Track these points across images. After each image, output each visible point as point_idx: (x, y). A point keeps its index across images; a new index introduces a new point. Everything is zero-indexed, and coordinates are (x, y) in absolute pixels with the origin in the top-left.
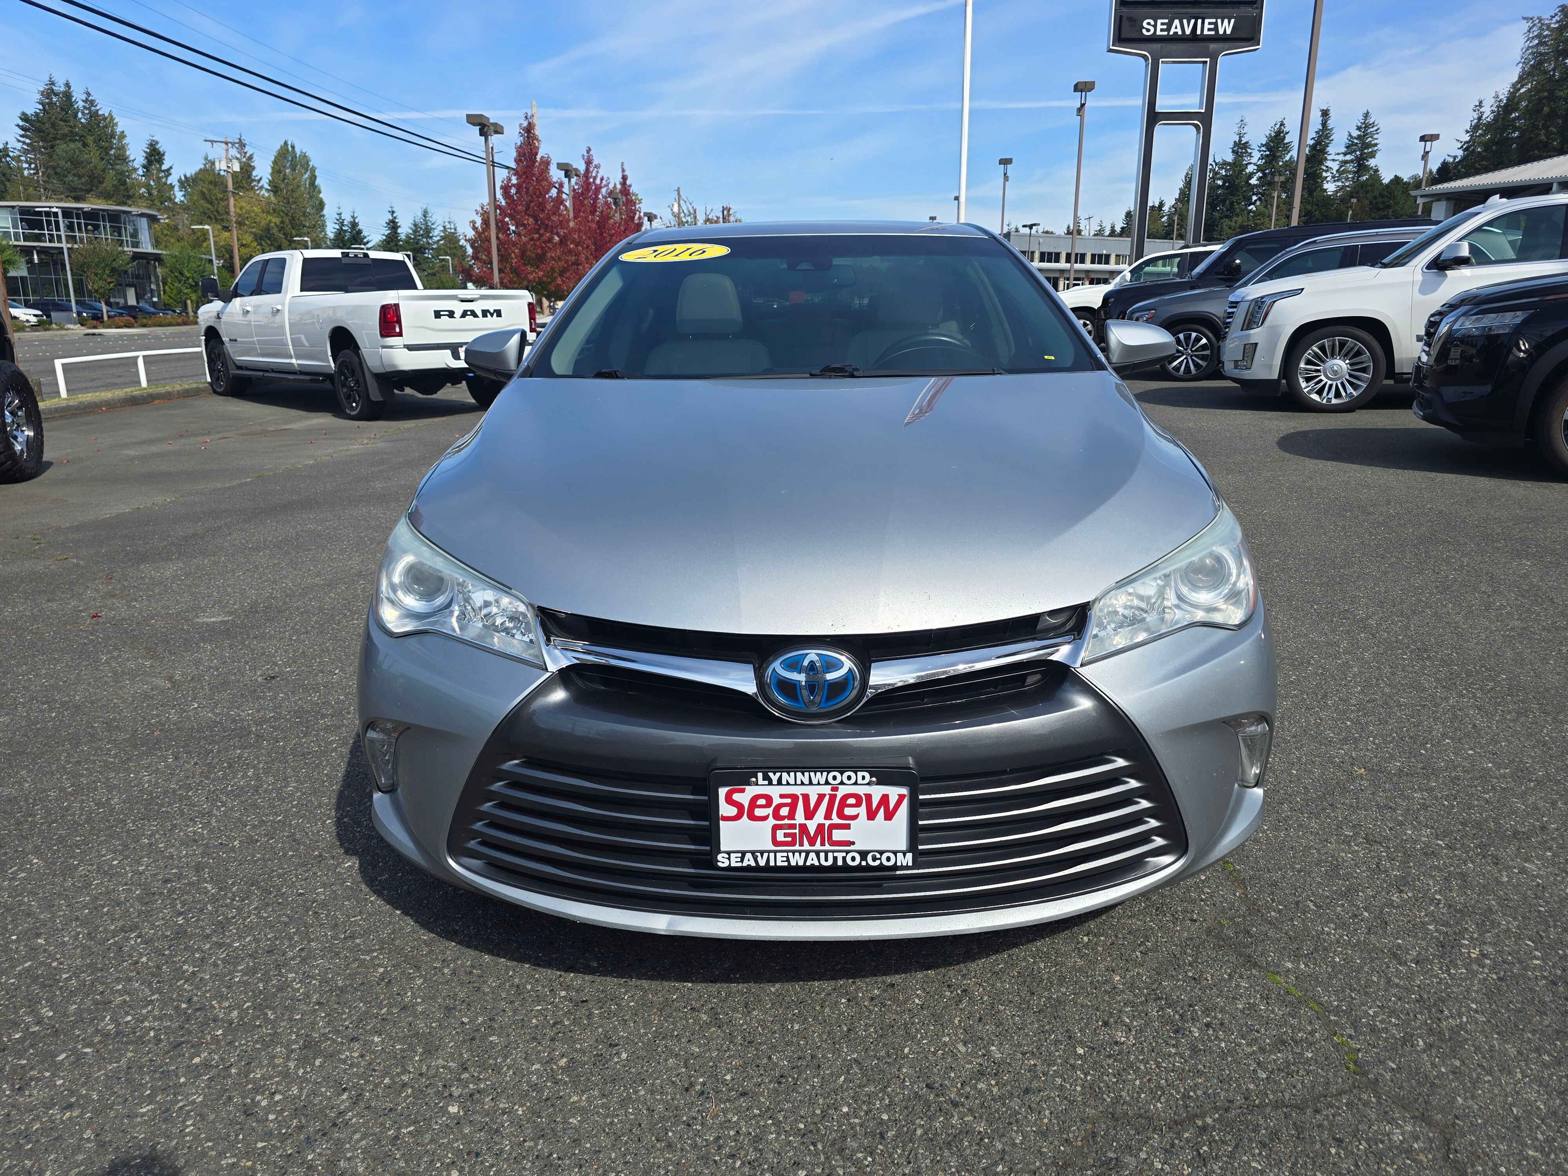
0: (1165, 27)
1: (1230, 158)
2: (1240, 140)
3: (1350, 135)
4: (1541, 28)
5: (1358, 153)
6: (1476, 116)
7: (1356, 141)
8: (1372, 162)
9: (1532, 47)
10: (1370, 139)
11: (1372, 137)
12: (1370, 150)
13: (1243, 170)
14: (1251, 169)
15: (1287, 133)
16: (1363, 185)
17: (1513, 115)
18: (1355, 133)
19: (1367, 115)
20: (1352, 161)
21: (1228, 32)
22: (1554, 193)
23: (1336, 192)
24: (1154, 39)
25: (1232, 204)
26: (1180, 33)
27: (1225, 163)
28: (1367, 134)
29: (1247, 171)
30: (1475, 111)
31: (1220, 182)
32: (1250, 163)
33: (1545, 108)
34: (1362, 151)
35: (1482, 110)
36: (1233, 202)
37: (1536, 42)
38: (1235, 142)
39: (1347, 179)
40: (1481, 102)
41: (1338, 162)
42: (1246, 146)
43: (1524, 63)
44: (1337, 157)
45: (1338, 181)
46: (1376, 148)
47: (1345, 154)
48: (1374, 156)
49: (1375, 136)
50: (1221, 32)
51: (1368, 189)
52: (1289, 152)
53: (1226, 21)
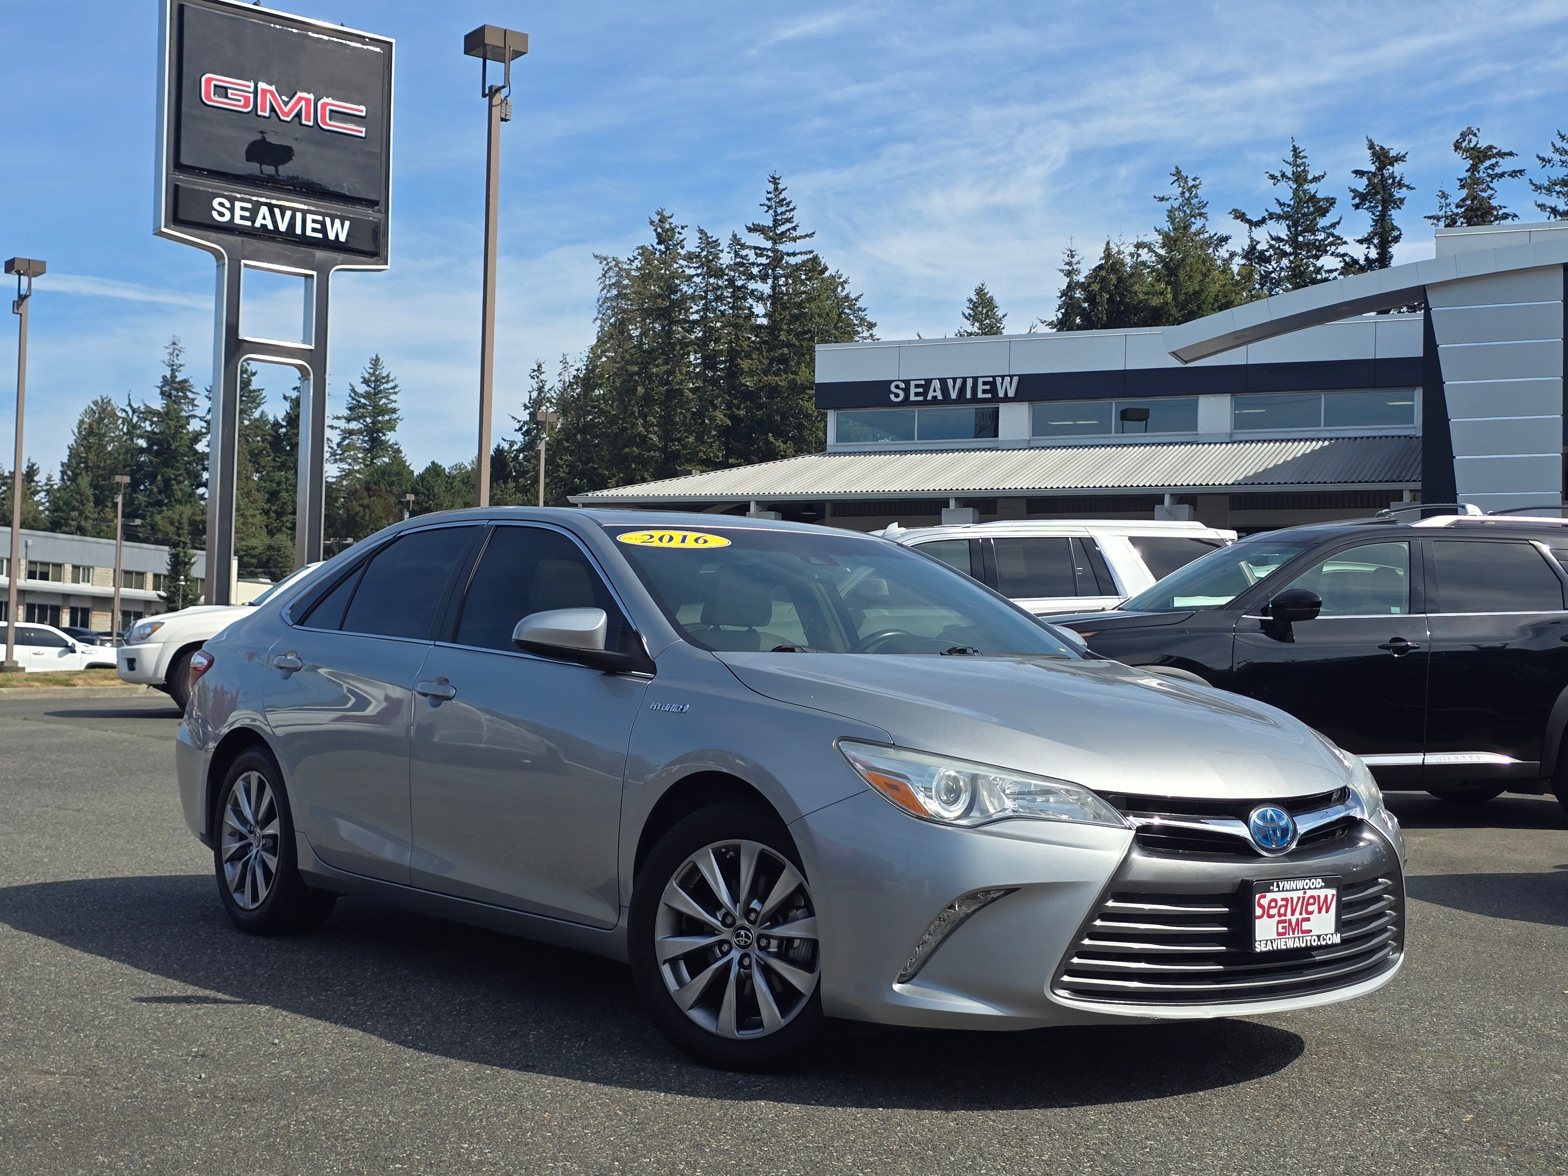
0: (247, 214)
1: (158, 404)
2: (173, 376)
3: (353, 390)
4: (618, 274)
5: (368, 420)
6: (535, 386)
7: (363, 401)
8: (390, 437)
9: (611, 299)
10: (384, 401)
11: (387, 398)
12: (387, 418)
13: (183, 427)
14: (195, 425)
15: (254, 374)
16: (384, 472)
17: (597, 392)
18: (362, 389)
19: (376, 362)
20: (360, 432)
21: (342, 238)
22: (750, 516)
23: (341, 478)
24: (229, 229)
25: (167, 481)
26: (270, 227)
27: (149, 413)
28: (380, 391)
29: (190, 428)
30: (532, 377)
31: (142, 443)
32: (194, 416)
33: (639, 388)
34: (374, 416)
35: (542, 377)
36: (170, 479)
37: (615, 292)
38: (164, 377)
39: (355, 459)
40: (539, 366)
41: (338, 431)
42: (184, 386)
43: (602, 320)
44: (336, 423)
45: (341, 460)
46: (395, 416)
47: (349, 420)
48: (392, 428)
49: (392, 397)
50: (332, 236)
51: (394, 479)
52: (259, 405)
53: (337, 222)
